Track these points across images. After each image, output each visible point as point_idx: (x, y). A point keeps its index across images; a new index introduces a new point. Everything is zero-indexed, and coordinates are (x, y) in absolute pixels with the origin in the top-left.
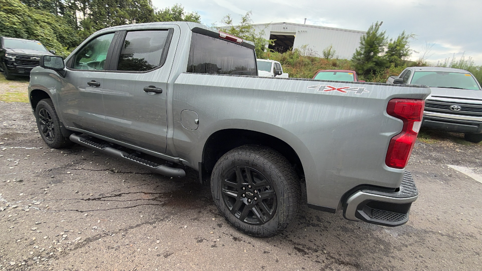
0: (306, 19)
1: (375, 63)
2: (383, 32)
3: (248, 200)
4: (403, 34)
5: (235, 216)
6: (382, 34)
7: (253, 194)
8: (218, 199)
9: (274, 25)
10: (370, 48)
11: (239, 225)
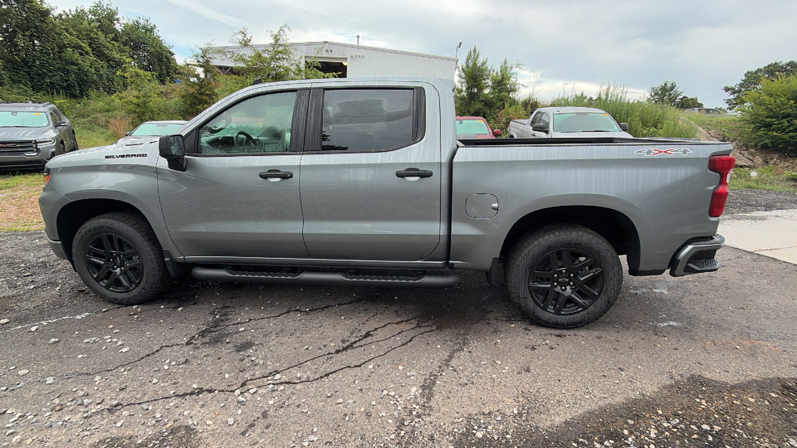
0: (358, 37)
1: (483, 103)
2: (485, 61)
3: (561, 289)
4: (505, 62)
5: (548, 311)
6: (483, 64)
7: (568, 280)
8: (525, 296)
9: (308, 45)
10: (474, 82)
11: (555, 320)
